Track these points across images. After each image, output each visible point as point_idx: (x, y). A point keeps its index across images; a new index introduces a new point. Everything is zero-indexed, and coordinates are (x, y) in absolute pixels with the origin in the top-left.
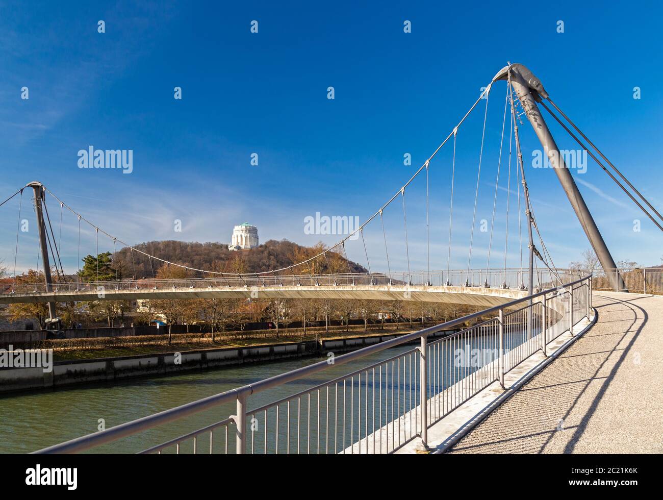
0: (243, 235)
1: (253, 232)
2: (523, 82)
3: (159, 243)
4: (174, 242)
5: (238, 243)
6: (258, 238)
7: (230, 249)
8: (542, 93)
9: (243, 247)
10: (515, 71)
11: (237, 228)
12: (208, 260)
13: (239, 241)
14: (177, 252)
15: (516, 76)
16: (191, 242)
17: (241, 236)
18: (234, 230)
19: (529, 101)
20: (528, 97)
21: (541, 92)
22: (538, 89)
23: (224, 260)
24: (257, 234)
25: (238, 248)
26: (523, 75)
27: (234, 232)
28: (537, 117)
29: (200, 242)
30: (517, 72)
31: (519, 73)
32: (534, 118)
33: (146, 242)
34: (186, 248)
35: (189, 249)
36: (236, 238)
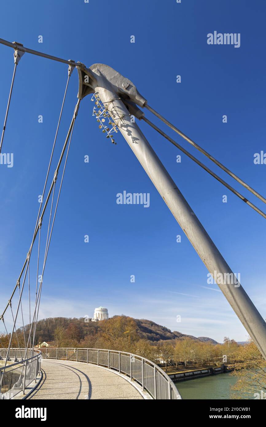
0: (100, 313)
1: (105, 311)
2: (108, 86)
3: (52, 319)
4: (61, 318)
5: (97, 318)
6: (108, 315)
7: (93, 321)
8: (137, 98)
9: (99, 320)
10: (96, 73)
11: (96, 309)
12: (79, 327)
13: (98, 316)
14: (62, 323)
15: (98, 79)
16: (70, 317)
17: (99, 314)
18: (95, 310)
19: (117, 109)
20: (116, 103)
21: (135, 97)
22: (129, 92)
23: (88, 327)
24: (107, 312)
25: (97, 320)
26: (108, 78)
27: (95, 312)
28: (129, 128)
29: (76, 317)
30: (98, 74)
31: (101, 74)
32: (128, 131)
33: (45, 319)
34: (68, 321)
35: (69, 322)
36: (96, 315)
